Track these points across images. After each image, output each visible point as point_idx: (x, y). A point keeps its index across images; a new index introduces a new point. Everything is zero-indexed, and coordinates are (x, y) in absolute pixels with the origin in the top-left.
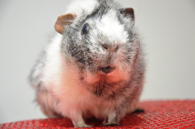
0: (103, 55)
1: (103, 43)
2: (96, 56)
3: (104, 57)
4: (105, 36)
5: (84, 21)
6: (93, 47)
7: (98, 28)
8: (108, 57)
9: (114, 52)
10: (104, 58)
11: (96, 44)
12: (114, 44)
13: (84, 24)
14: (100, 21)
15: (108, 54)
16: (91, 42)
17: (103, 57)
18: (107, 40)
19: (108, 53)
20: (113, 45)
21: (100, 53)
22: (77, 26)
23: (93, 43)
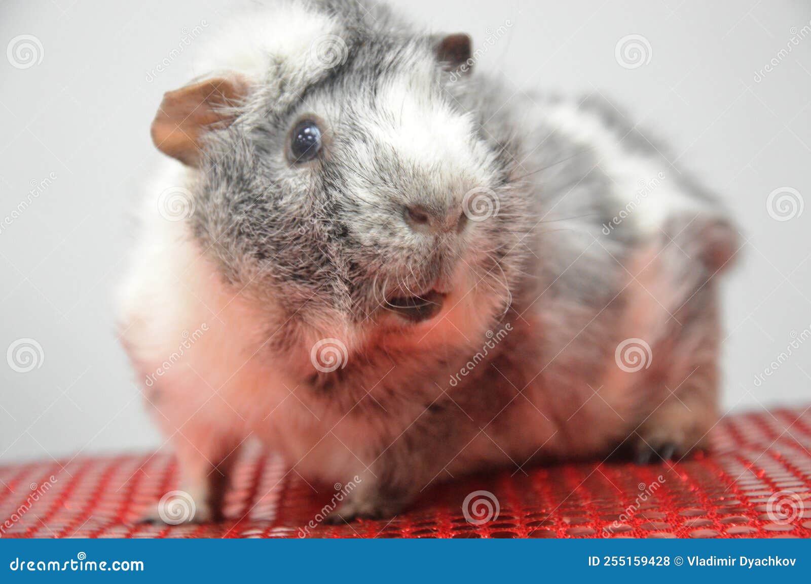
0: (410, 249)
1: (406, 201)
2: (378, 255)
3: (417, 257)
4: (411, 172)
5: (291, 109)
6: (363, 220)
7: (375, 137)
8: (429, 256)
9: (454, 232)
10: (415, 261)
11: (375, 206)
12: (454, 199)
13: (293, 120)
14: (373, 106)
15: (431, 244)
16: (354, 197)
17: (408, 258)
18: (425, 187)
19: (430, 240)
20: (448, 204)
21: (396, 241)
22: (259, 132)
23: (360, 202)
